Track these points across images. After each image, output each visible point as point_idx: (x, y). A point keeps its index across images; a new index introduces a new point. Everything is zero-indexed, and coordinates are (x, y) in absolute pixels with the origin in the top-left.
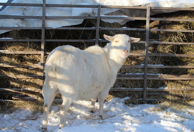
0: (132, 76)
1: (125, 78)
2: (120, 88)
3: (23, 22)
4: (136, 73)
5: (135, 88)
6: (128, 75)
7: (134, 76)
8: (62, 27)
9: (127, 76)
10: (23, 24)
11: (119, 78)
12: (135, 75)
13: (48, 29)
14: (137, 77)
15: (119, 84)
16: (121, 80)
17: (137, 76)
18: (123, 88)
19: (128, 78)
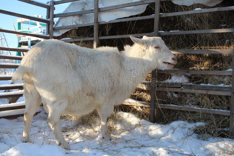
0: (211, 88)
1: (200, 92)
2: (192, 106)
3: (80, 18)
4: (219, 84)
5: (216, 110)
6: (204, 87)
7: (214, 89)
8: (116, 19)
9: (201, 88)
10: (79, 20)
11: (190, 90)
12: (216, 87)
13: (101, 23)
14: (218, 90)
15: (192, 101)
16: (194, 94)
17: (220, 89)
18: (196, 108)
19: (204, 92)
